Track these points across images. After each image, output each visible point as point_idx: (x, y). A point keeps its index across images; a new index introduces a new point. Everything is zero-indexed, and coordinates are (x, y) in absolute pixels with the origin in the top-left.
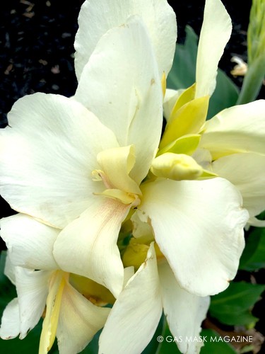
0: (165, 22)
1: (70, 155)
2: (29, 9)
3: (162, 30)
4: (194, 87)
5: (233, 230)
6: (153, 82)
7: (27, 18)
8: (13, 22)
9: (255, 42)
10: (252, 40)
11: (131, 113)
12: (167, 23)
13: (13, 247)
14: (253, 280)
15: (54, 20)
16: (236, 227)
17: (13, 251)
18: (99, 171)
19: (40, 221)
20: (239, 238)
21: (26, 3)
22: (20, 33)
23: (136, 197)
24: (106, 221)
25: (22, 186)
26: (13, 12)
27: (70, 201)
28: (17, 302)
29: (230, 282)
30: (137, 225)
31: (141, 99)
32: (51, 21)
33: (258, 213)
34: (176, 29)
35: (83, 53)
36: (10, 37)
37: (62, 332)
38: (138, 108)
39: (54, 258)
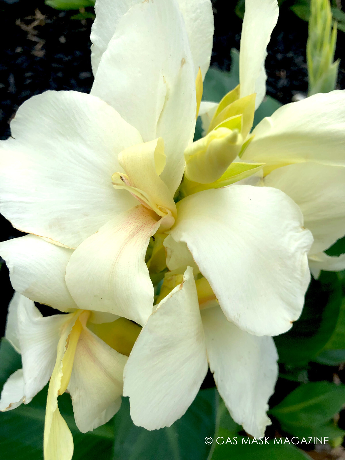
0: (198, 11)
1: (85, 159)
2: (39, 46)
3: (196, 20)
4: (238, 91)
5: (293, 255)
6: (183, 62)
7: (36, 57)
8: (19, 61)
9: (317, 58)
10: (313, 56)
11: (159, 104)
12: (201, 12)
13: (14, 268)
14: (337, 380)
15: (69, 57)
16: (296, 251)
17: (14, 272)
18: (122, 174)
19: (49, 240)
20: (302, 266)
21: (35, 39)
22: (28, 74)
23: (169, 212)
24: (132, 236)
25: (26, 203)
26: (19, 50)
27: (86, 215)
28: (22, 375)
29: (294, 323)
30: (171, 252)
31: (171, 87)
32: (67, 59)
33: (328, 246)
34: (213, 20)
35: (101, 46)
36: (15, 80)
37: (77, 388)
38: (167, 98)
39: (66, 287)
